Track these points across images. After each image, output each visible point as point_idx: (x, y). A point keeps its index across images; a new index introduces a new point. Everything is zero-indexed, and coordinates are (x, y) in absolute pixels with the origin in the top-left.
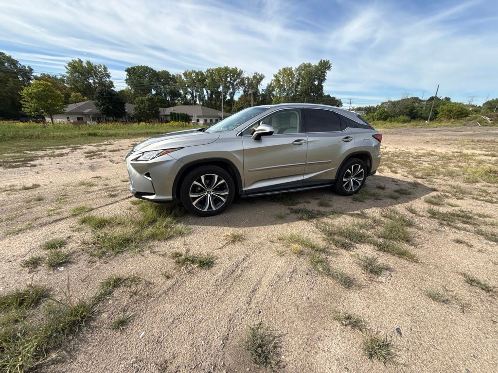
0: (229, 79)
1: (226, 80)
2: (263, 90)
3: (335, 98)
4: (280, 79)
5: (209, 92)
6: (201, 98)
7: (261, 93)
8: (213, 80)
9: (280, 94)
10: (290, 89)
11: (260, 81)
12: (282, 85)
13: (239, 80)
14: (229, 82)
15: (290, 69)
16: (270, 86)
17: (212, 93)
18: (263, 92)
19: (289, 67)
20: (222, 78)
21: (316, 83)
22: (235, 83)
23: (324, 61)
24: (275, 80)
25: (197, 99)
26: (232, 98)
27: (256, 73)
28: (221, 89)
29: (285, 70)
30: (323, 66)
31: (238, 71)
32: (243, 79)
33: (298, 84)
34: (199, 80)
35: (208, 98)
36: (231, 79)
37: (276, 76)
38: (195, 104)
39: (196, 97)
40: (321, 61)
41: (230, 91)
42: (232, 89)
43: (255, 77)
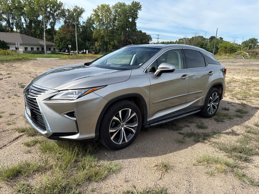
0: (49, 10)
1: (46, 10)
2: (84, 23)
3: (146, 33)
4: (99, 14)
5: (28, 21)
6: (19, 26)
7: (82, 25)
8: (32, 9)
9: (100, 27)
10: (109, 23)
11: (80, 14)
12: (101, 19)
13: (60, 11)
14: (49, 12)
15: (108, 6)
16: (90, 19)
17: (31, 21)
18: (84, 25)
19: (107, 4)
20: (42, 8)
21: (130, 20)
22: (55, 14)
23: (136, 2)
24: (94, 15)
25: (14, 27)
26: (53, 27)
27: (76, 7)
28: (40, 18)
29: (103, 6)
30: (135, 7)
31: (58, 3)
32: (63, 11)
33: (115, 19)
34: (16, 8)
35: (26, 26)
36: (51, 10)
37: (95, 11)
38: (12, 31)
39: (12, 24)
40: (133, 2)
41: (50, 21)
42: (52, 19)
43: (75, 10)
